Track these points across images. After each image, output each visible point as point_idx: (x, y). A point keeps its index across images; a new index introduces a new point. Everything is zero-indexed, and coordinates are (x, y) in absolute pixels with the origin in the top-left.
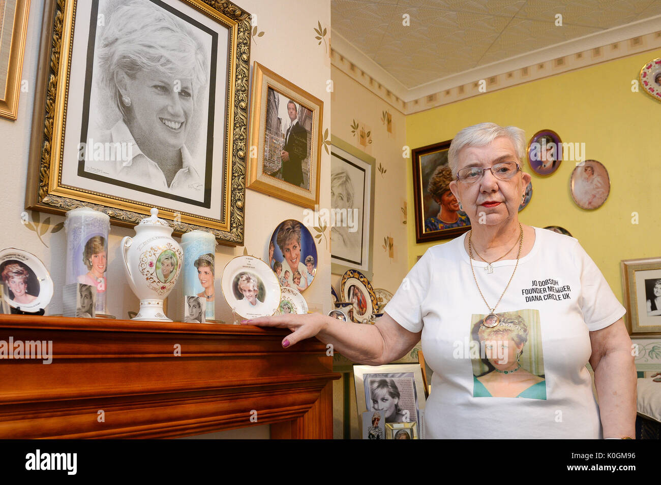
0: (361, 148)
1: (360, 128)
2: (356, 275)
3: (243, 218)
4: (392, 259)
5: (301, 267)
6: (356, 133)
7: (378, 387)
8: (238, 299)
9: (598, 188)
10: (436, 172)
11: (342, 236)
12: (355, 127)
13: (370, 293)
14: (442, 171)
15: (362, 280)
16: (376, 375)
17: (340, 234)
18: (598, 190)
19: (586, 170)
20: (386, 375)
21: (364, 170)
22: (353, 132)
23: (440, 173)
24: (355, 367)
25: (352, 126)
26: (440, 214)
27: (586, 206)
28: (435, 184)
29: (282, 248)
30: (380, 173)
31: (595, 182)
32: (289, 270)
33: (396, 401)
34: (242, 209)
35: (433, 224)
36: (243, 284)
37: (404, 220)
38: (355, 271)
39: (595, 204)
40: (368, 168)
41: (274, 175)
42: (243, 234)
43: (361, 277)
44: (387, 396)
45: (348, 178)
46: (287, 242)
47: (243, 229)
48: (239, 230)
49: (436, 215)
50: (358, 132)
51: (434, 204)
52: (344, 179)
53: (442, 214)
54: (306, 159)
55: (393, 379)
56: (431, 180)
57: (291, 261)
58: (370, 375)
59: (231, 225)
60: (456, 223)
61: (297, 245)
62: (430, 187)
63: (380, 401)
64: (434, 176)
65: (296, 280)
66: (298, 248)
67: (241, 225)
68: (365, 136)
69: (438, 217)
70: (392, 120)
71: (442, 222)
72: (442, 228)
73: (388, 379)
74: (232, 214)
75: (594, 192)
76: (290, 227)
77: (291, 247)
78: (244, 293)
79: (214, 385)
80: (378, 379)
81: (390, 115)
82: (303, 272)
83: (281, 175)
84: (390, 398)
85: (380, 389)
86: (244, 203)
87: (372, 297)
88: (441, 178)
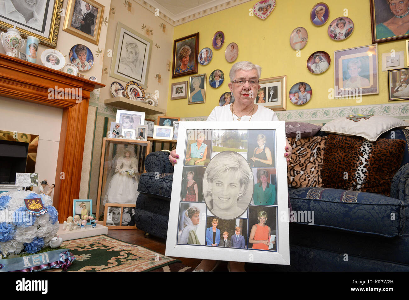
0: (147, 36)
1: (146, 28)
2: (136, 84)
3: (57, 39)
4: (159, 83)
5: (86, 63)
6: (144, 29)
7: (126, 118)
8: (47, 62)
9: (235, 54)
10: (181, 49)
11: (131, 68)
12: (144, 27)
13: (142, 92)
14: (184, 49)
15: (139, 86)
16: (126, 114)
17: (130, 67)
18: (235, 55)
19: (231, 47)
20: (130, 115)
21: (146, 45)
22: (142, 29)
23: (183, 50)
24: (117, 110)
25: (142, 26)
26: (181, 66)
27: (230, 61)
28: (180, 54)
29: (77, 54)
30: (156, 48)
31: (234, 52)
32: (80, 62)
33: (132, 124)
34: (57, 36)
35: (178, 71)
36: (51, 58)
37: (169, 69)
38: (135, 82)
39: (233, 60)
40: (148, 44)
41: (76, 28)
42: (56, 44)
43: (139, 85)
44: (128, 122)
45: (136, 46)
46: (80, 53)
47: (56, 42)
48: (55, 42)
49: (179, 67)
50: (145, 29)
51: (179, 62)
52: (134, 46)
53: (182, 66)
54: (93, 26)
55: (133, 116)
56: (179, 53)
57: (81, 59)
58: (123, 114)
59: (52, 41)
60: (186, 70)
61: (85, 55)
62: (179, 55)
63: (125, 123)
64: (180, 51)
65: (83, 67)
66: (85, 56)
67: (56, 41)
68: (149, 32)
69: (180, 68)
70: (166, 27)
71: (181, 69)
72: (181, 72)
73: (130, 116)
74: (53, 37)
75: (233, 56)
76: (81, 47)
77: (82, 55)
78: (50, 61)
79: (28, 82)
80: (126, 115)
81: (165, 25)
82: (87, 65)
83: (80, 29)
84: (130, 123)
85: (126, 119)
86: (58, 34)
87: (143, 94)
88: (183, 52)
